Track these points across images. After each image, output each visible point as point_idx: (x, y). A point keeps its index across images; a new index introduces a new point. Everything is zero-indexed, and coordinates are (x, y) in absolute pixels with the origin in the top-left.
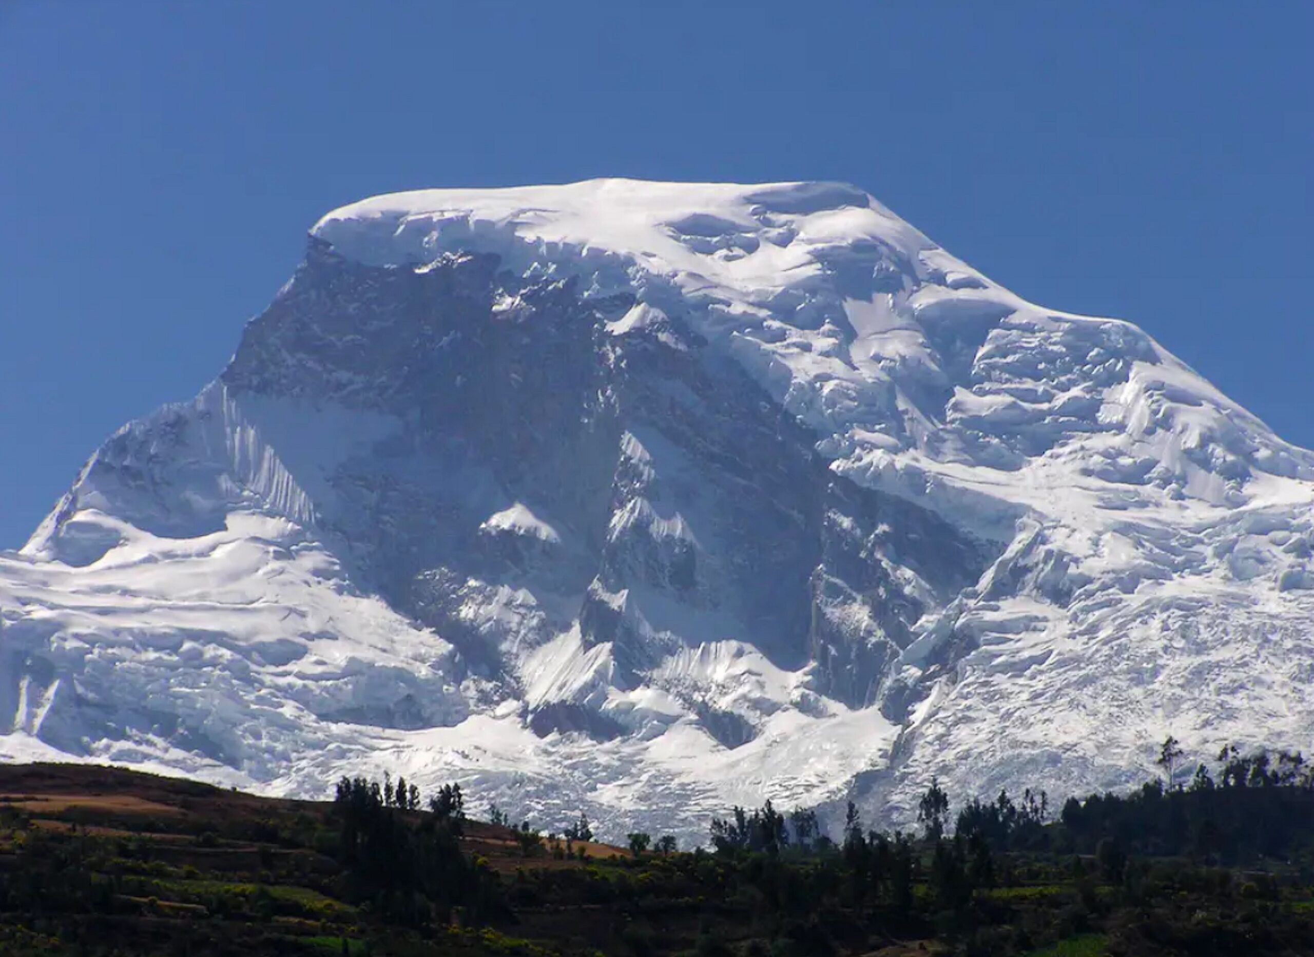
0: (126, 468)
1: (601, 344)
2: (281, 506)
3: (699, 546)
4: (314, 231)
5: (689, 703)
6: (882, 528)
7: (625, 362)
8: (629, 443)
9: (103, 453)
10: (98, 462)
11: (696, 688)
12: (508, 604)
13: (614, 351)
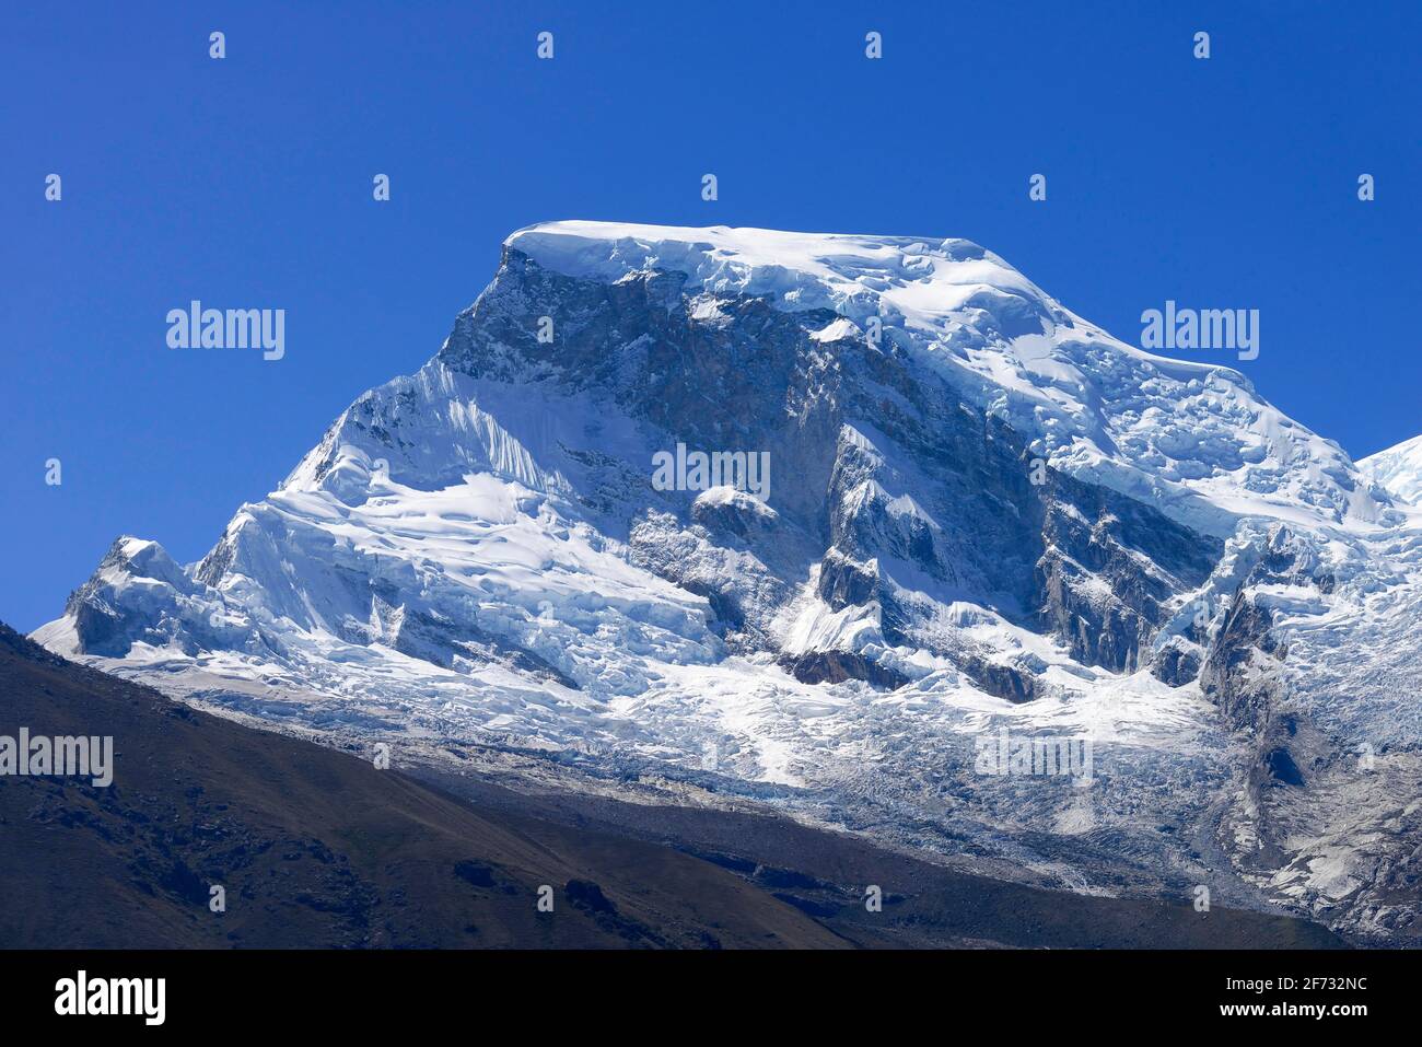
0: (376, 429)
1: (806, 351)
2: (511, 470)
3: (934, 525)
4: (508, 242)
5: (957, 662)
6: (1110, 518)
7: (838, 365)
8: (850, 434)
9: (351, 414)
10: (348, 422)
11: (961, 649)
12: (740, 568)
13: (824, 357)
